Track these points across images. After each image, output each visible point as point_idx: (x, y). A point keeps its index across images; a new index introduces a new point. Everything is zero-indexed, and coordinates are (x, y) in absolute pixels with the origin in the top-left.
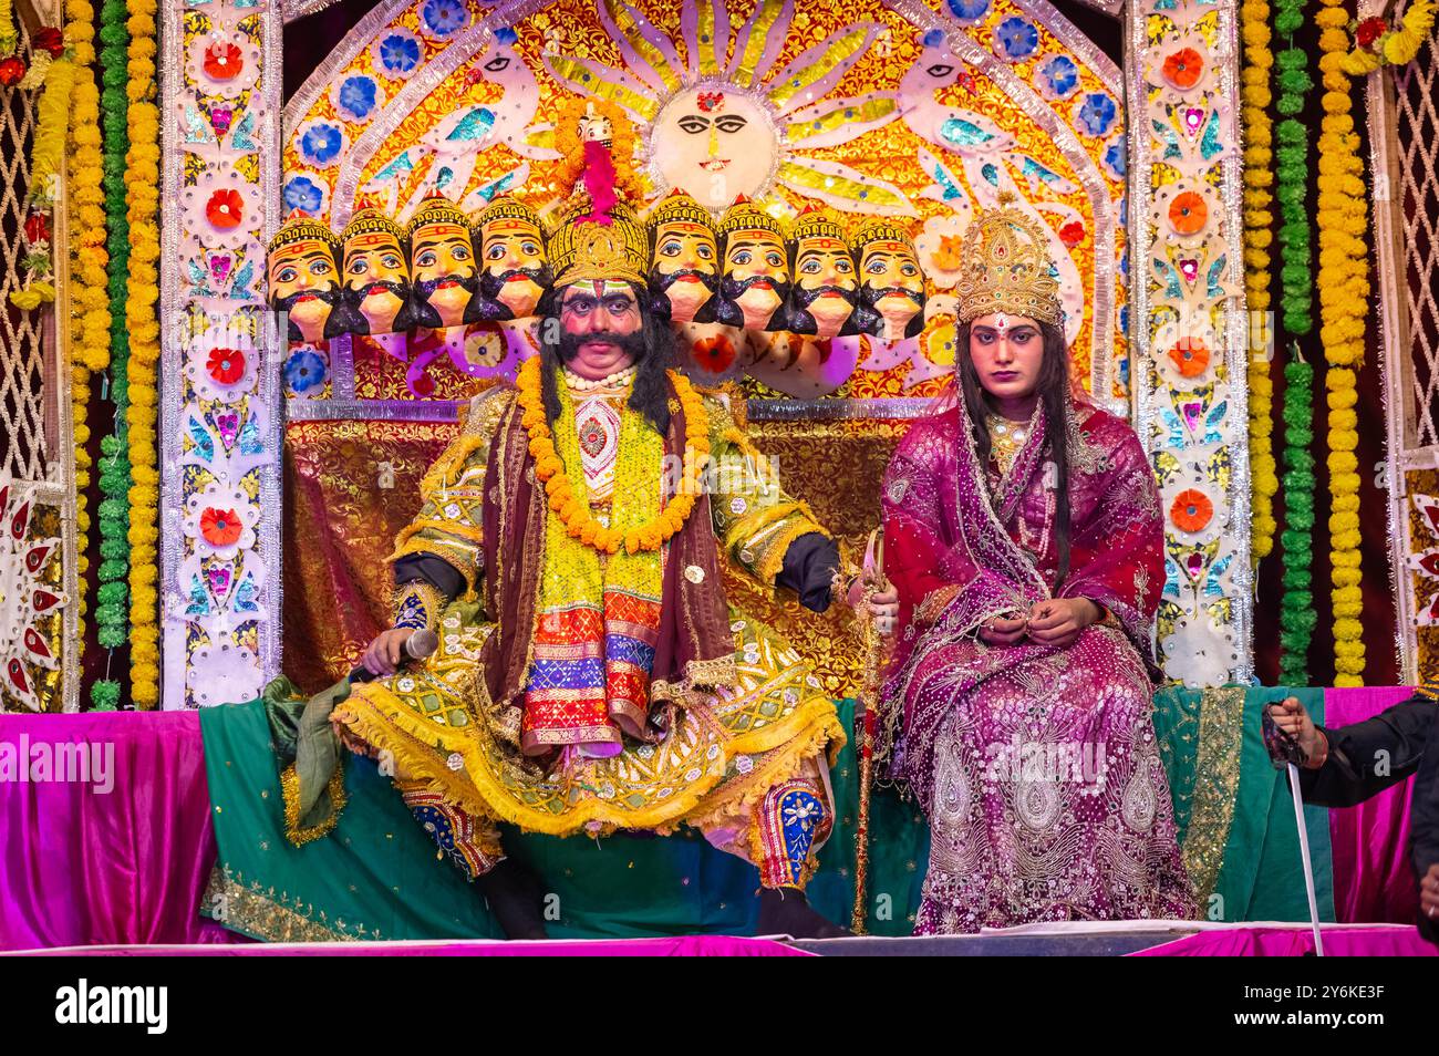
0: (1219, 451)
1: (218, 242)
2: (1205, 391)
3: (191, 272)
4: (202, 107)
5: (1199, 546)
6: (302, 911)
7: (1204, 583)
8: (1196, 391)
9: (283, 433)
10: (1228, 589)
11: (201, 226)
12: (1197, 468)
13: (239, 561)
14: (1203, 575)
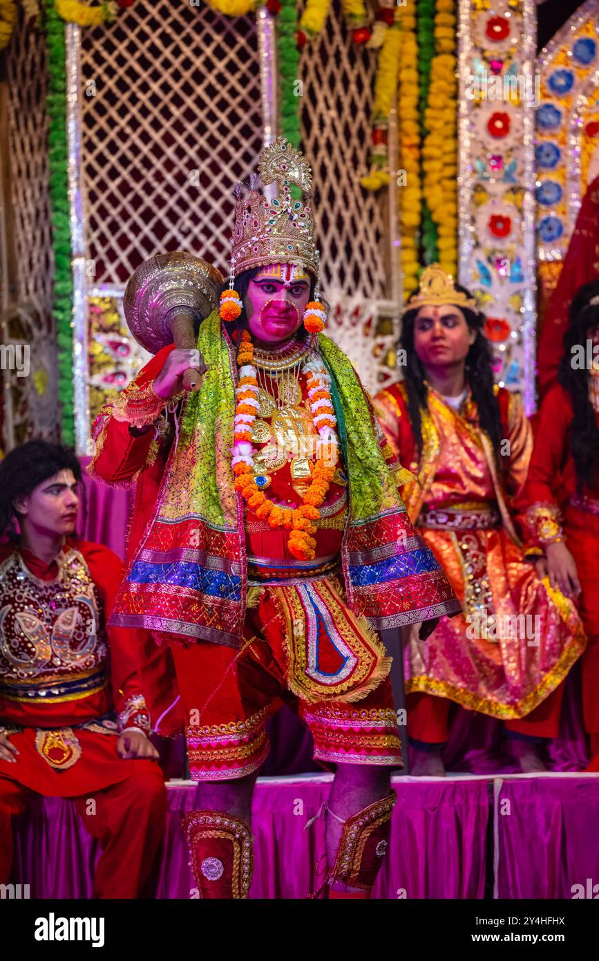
1: (496, 146)
3: (478, 165)
4: (484, 59)
9: (537, 269)
11: (484, 135)
13: (508, 352)
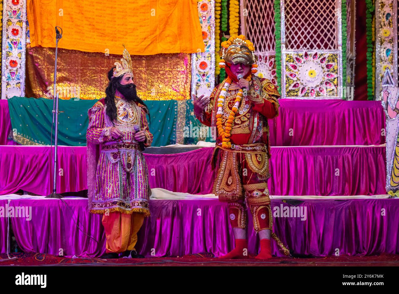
0: (209, 54)
1: (14, 8)
2: (207, 42)
3: (9, 13)
5: (204, 72)
6: (28, 138)
7: (205, 79)
8: (205, 42)
9: (26, 45)
10: (210, 81)
11: (11, 4)
12: (205, 57)
13: (17, 70)
14: (205, 78)
